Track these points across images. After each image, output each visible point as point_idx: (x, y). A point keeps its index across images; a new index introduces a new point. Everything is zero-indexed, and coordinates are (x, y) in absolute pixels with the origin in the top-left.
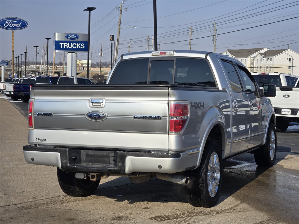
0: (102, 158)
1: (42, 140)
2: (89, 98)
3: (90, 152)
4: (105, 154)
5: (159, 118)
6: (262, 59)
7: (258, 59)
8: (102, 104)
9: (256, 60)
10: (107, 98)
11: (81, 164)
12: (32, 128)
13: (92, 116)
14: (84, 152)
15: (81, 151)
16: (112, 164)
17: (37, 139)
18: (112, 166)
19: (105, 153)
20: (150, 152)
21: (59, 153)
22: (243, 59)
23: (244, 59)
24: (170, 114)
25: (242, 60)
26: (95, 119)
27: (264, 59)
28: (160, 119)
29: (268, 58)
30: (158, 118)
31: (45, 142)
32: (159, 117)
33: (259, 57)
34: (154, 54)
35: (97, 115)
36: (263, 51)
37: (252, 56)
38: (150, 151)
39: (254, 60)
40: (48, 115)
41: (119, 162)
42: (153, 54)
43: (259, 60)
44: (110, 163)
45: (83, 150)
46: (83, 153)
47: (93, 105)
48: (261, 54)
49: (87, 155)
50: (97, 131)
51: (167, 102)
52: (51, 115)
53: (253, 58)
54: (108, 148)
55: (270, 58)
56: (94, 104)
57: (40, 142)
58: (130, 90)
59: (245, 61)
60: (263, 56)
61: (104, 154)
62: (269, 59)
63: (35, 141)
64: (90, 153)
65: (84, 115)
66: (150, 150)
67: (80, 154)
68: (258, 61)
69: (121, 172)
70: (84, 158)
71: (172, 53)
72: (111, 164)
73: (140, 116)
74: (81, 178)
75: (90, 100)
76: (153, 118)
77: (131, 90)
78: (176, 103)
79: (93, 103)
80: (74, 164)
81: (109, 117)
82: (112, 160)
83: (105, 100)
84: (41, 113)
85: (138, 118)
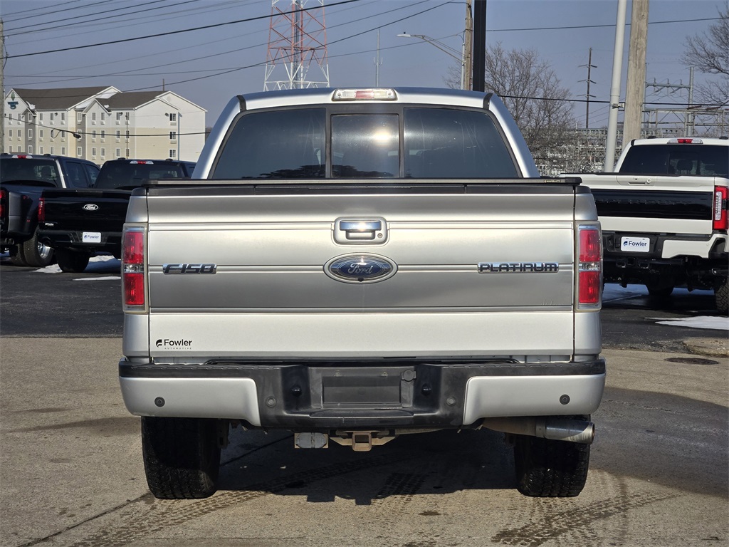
0: (375, 386)
1: (178, 343)
2: (332, 218)
3: (338, 372)
4: (387, 375)
5: (551, 268)
6: (106, 115)
7: (94, 114)
8: (377, 232)
9: (89, 115)
10: (388, 218)
11: (311, 408)
12: (143, 308)
13: (352, 269)
14: (318, 371)
15: (307, 370)
16: (408, 399)
17: (160, 341)
18: (409, 406)
19: (385, 372)
20: (513, 360)
21: (252, 381)
22: (56, 114)
23: (60, 113)
24: (582, 258)
25: (54, 115)
26: (361, 277)
27: (109, 115)
28: (555, 270)
29: (120, 112)
30: (548, 270)
31: (189, 350)
32: (551, 265)
33: (98, 109)
34: (339, 95)
35: (369, 264)
36: (107, 94)
37: (79, 106)
38: (513, 358)
39: (84, 115)
40: (202, 270)
41: (448, 395)
42: (337, 97)
43: (98, 116)
44: (401, 399)
45: (314, 368)
46: (315, 374)
47: (348, 238)
48: (102, 102)
49: (327, 382)
50: (362, 312)
51: (571, 225)
52: (212, 270)
53: (81, 110)
54: (384, 358)
55: (124, 112)
56: (352, 235)
57: (173, 350)
58: (463, 193)
59: (63, 118)
60: (107, 106)
61: (383, 375)
62: (122, 113)
63: (154, 348)
64: (338, 375)
65: (322, 267)
66: (511, 356)
67: (305, 378)
68: (94, 118)
69: (451, 423)
70: (316, 389)
71: (389, 94)
72: (406, 402)
74: (316, 447)
75: (335, 222)
76: (534, 269)
77: (467, 193)
78: (589, 227)
79: (348, 231)
80: (297, 409)
81: (401, 269)
82: (408, 391)
83: (386, 221)
84: (178, 265)
85: (492, 269)
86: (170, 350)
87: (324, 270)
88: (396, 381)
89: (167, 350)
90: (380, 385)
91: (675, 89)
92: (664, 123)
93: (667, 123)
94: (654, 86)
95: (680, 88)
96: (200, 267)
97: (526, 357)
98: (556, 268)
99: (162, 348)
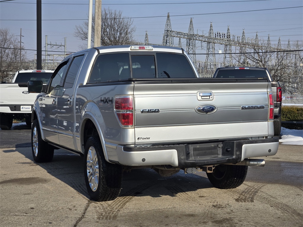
0: (209, 150)
1: (145, 139)
3: (198, 146)
4: (213, 146)
5: (262, 107)
8: (211, 97)
12: (132, 126)
14: (192, 146)
17: (139, 138)
19: (213, 145)
21: (175, 150)
31: (149, 141)
35: (210, 107)
38: (248, 138)
40: (155, 111)
41: (236, 151)
42: (132, 49)
44: (217, 154)
45: (190, 145)
47: (202, 99)
49: (195, 149)
50: (206, 124)
52: (158, 111)
54: (209, 140)
56: (203, 97)
63: (137, 141)
64: (198, 147)
65: (194, 109)
69: (238, 161)
70: (191, 152)
72: (219, 155)
73: (247, 107)
75: (197, 93)
76: (258, 108)
77: (238, 83)
79: (201, 96)
81: (219, 109)
82: (220, 151)
83: (213, 93)
84: (146, 110)
85: (245, 108)
86: (142, 141)
87: (195, 110)
88: (216, 148)
89: (141, 141)
90: (211, 150)
91: (59, 46)
92: (56, 60)
93: (58, 60)
94: (50, 45)
95: (61, 46)
96: (154, 110)
97: (252, 138)
98: (264, 107)
99: (140, 141)
